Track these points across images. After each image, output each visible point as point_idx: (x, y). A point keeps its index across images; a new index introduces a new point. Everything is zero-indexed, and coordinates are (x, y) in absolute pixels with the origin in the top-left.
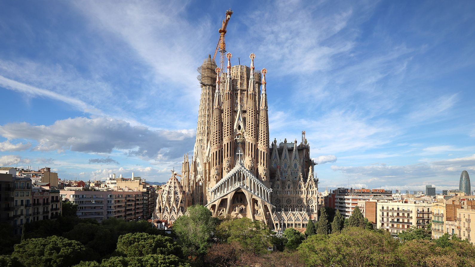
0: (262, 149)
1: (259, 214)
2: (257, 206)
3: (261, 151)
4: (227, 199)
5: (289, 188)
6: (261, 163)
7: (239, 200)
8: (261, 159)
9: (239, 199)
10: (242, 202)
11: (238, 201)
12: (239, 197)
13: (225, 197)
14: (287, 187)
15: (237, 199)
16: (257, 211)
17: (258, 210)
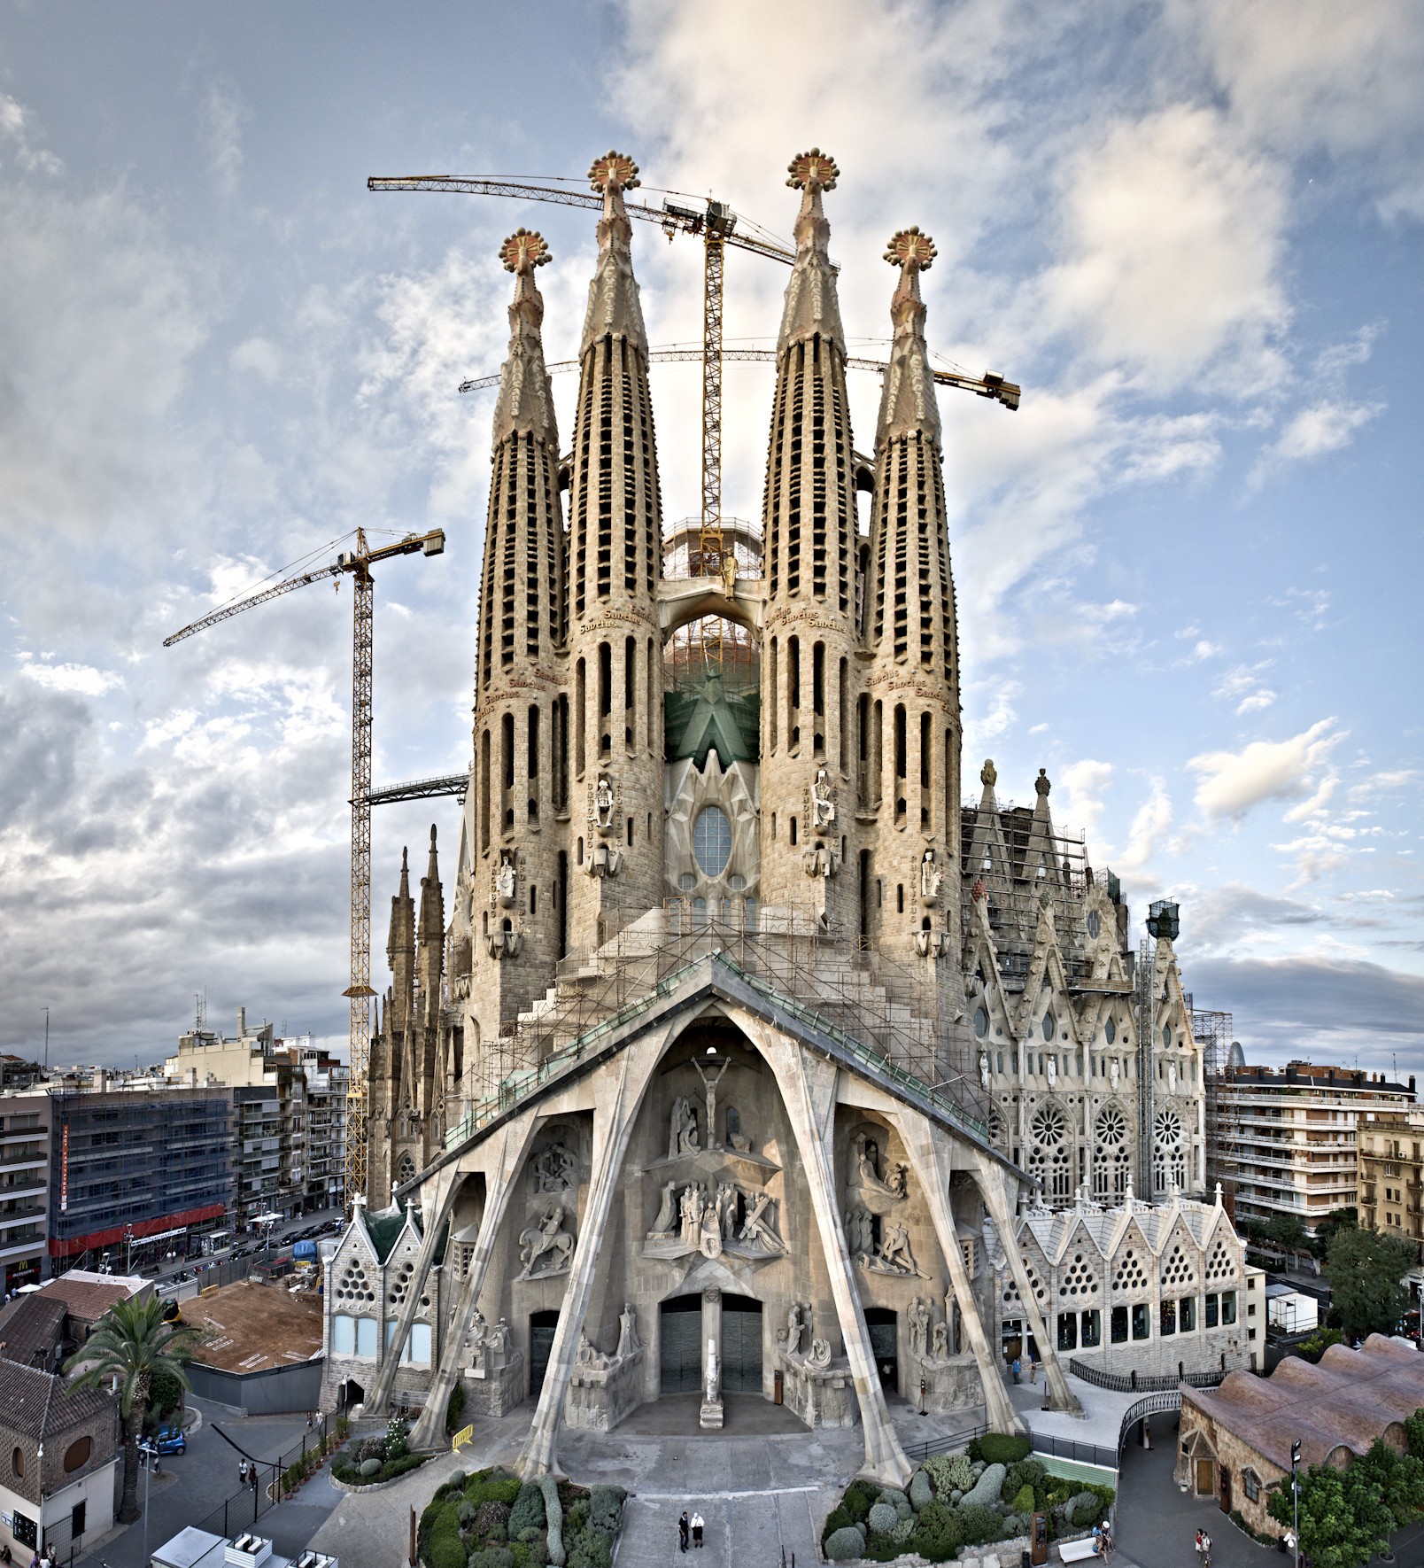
0: (911, 691)
1: (897, 1252)
2: (878, 1174)
3: (900, 712)
4: (587, 1116)
5: (1048, 1038)
6: (901, 806)
7: (711, 1121)
8: (901, 770)
9: (711, 1113)
10: (736, 1139)
11: (700, 1128)
12: (711, 1099)
13: (566, 1103)
14: (1039, 1032)
15: (694, 1111)
16: (876, 1220)
17: (888, 1213)
